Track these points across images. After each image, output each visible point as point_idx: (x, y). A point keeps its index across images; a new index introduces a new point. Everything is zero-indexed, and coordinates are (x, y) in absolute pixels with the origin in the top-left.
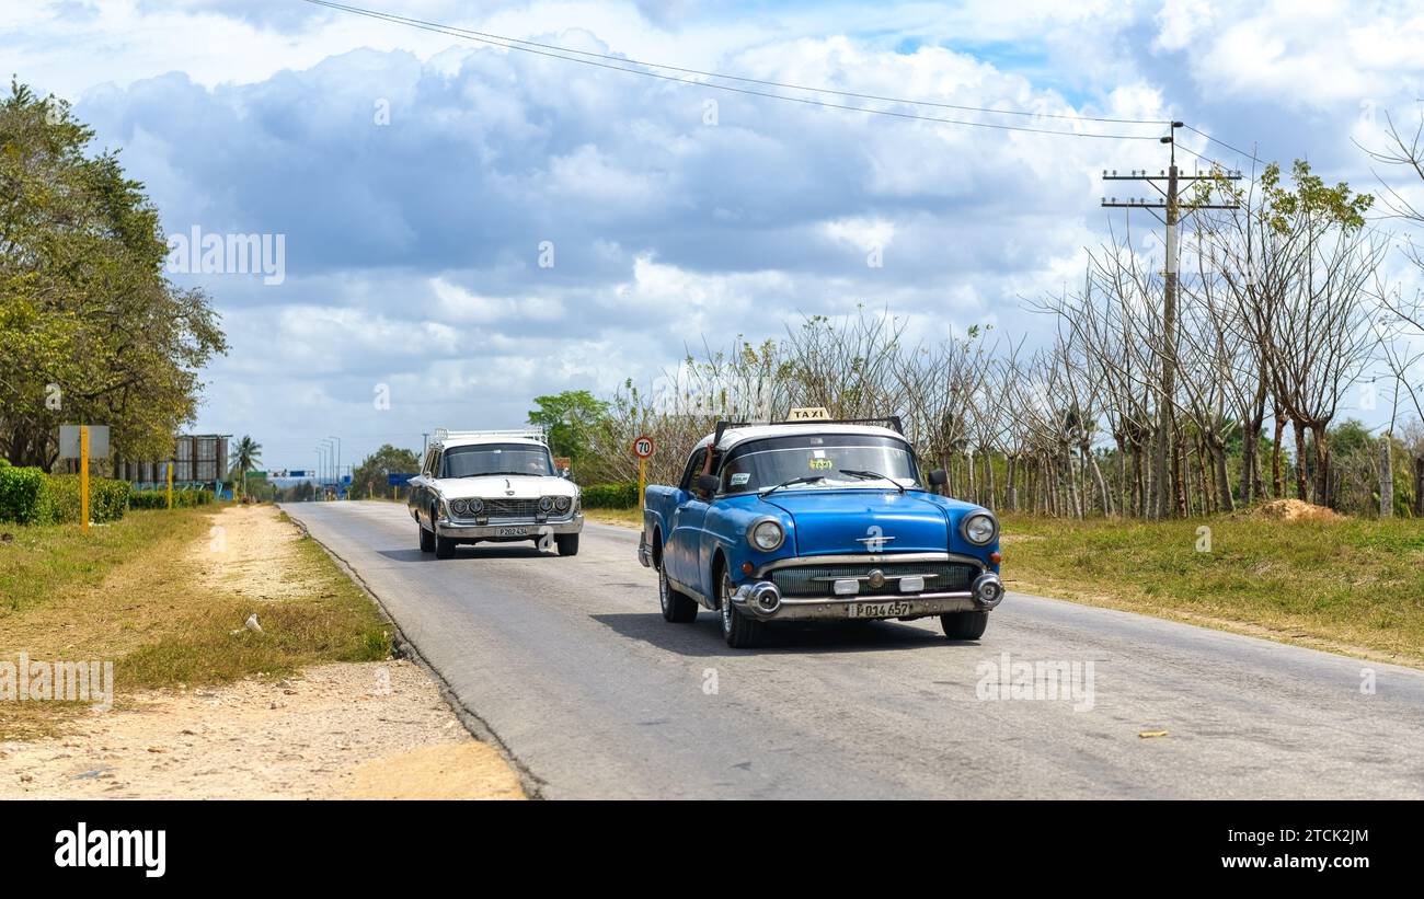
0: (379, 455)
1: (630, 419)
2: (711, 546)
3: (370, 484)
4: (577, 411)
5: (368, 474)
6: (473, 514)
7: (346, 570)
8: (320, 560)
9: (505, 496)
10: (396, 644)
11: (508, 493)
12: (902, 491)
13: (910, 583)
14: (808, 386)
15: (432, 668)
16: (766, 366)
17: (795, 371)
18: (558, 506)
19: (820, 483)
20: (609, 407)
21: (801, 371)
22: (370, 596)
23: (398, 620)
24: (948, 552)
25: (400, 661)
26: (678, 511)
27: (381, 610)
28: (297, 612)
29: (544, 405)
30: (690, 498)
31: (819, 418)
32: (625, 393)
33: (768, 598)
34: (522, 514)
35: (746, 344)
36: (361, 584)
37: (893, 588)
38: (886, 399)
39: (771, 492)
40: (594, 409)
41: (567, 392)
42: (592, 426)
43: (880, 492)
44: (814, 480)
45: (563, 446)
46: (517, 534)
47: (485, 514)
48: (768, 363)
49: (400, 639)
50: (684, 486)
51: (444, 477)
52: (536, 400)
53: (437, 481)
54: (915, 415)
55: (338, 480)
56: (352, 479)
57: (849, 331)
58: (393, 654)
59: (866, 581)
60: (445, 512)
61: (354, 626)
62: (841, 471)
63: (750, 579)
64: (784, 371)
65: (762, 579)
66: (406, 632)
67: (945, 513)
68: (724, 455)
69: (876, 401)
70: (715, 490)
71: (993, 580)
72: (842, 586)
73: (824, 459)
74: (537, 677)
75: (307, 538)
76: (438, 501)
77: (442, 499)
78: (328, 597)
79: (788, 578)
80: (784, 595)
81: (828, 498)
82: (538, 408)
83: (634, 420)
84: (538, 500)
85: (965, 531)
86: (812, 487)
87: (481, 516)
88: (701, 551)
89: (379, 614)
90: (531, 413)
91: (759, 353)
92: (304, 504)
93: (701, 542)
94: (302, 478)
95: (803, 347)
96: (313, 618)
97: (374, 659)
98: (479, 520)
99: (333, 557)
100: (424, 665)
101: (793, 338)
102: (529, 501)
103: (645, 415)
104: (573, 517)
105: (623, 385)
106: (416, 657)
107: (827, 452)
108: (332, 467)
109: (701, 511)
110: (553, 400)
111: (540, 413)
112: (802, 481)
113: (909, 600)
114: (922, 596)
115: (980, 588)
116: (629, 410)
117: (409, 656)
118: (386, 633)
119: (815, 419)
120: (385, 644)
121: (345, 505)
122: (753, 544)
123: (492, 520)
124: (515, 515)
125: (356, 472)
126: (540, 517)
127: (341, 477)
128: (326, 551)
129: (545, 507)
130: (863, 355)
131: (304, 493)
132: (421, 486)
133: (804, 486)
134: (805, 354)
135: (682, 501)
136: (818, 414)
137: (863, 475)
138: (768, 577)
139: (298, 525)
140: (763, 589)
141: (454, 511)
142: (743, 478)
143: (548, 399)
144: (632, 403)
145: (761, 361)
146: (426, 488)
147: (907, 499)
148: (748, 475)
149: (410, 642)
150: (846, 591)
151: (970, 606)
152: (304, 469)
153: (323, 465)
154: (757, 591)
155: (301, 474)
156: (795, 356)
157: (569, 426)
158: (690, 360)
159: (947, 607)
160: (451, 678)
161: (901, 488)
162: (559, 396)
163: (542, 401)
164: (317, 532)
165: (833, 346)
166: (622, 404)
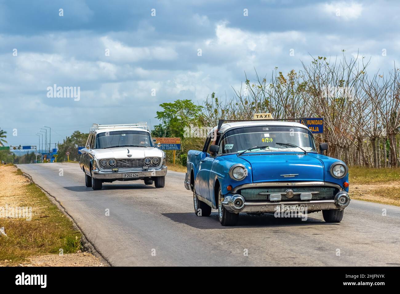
0: (72, 137)
1: (214, 116)
2: (214, 178)
3: (68, 153)
4: (184, 111)
5: (67, 147)
6: (111, 167)
7: (54, 202)
8: (40, 196)
9: (127, 157)
10: (83, 244)
11: (128, 156)
12: (305, 153)
13: (305, 196)
14: (315, 97)
15: (103, 257)
16: (291, 85)
17: (307, 88)
18: (154, 162)
19: (267, 149)
20: (202, 109)
21: (310, 88)
22: (68, 216)
23: (83, 230)
24: (324, 181)
25: (85, 253)
26: (201, 162)
27: (74, 224)
28: (27, 226)
29: (166, 108)
30: (207, 156)
31: (268, 118)
32: (212, 101)
33: (238, 202)
34: (136, 167)
35: (281, 73)
36: (63, 210)
37: (297, 198)
38: (359, 103)
39: (243, 153)
40: (194, 110)
41: (178, 101)
42: (193, 120)
43: (295, 153)
44: (263, 148)
45: (176, 131)
46: (133, 177)
47: (117, 166)
48: (292, 83)
49: (85, 240)
50: (205, 150)
51: (96, 148)
52: (161, 105)
53: (93, 150)
54: (375, 112)
55: (49, 151)
56: (57, 150)
57: (338, 65)
58: (81, 249)
59: (284, 195)
60: (96, 166)
61: (59, 233)
62: (276, 143)
63: (230, 193)
64: (301, 88)
65: (236, 194)
66: (88, 236)
67: (323, 163)
68: (222, 135)
69: (353, 105)
70: (217, 152)
71: (345, 195)
72: (273, 197)
73: (269, 138)
74: (162, 262)
75: (33, 184)
76: (93, 161)
77: (95, 159)
78: (44, 217)
79: (248, 193)
80: (246, 201)
81: (270, 156)
82: (162, 110)
83: (216, 115)
84: (144, 159)
85: (331, 172)
86: (263, 151)
87: (115, 167)
88: (210, 181)
89: (73, 226)
90: (158, 112)
91: (287, 78)
92: (31, 165)
93: (210, 177)
94: (29, 150)
95: (311, 74)
96: (36, 229)
97: (70, 252)
98: (113, 170)
99: (47, 195)
100: (98, 255)
101: (306, 69)
102: (139, 160)
103: (223, 113)
104: (162, 168)
105: (210, 97)
106: (94, 251)
107: (270, 134)
108: (46, 144)
109: (211, 162)
110: (170, 105)
111: (163, 113)
112: (258, 148)
113: (305, 204)
114: (311, 202)
115: (338, 199)
116: (213, 111)
117: (90, 250)
118: (77, 237)
119: (266, 118)
120: (76, 243)
121: (53, 165)
122: (232, 177)
123: (120, 170)
124: (132, 167)
125: (60, 146)
126: (145, 168)
127: (51, 149)
128: (43, 191)
129: (147, 163)
130: (345, 79)
131: (30, 158)
132: (85, 153)
133: (259, 150)
134: (313, 78)
135: (203, 158)
136: (267, 116)
137: (287, 145)
138: (239, 192)
139: (27, 177)
140: (236, 198)
141: (101, 165)
142: (230, 146)
143: (168, 105)
144: (215, 106)
145: (288, 82)
146: (88, 154)
147: (308, 157)
148: (232, 145)
149: (91, 243)
150: (275, 199)
151: (334, 207)
152: (31, 145)
153: (41, 143)
154: (233, 199)
155: (29, 147)
156: (307, 79)
157: (180, 120)
158: (248, 82)
159: (323, 207)
160: (113, 262)
161: (305, 151)
162: (173, 103)
163: (164, 105)
164: (39, 181)
165: (329, 73)
166: (209, 107)
